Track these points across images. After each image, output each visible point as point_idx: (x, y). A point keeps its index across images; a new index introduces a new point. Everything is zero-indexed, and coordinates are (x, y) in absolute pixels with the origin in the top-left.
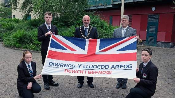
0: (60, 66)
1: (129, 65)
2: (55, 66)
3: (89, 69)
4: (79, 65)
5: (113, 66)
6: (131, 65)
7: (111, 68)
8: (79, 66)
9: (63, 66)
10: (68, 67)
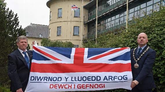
0: (44, 80)
1: (124, 76)
2: (38, 80)
3: (78, 82)
4: (65, 77)
5: (106, 77)
6: (126, 77)
7: (104, 80)
8: (66, 79)
9: (48, 80)
10: (53, 80)
